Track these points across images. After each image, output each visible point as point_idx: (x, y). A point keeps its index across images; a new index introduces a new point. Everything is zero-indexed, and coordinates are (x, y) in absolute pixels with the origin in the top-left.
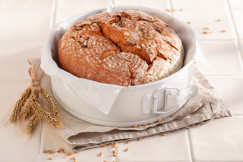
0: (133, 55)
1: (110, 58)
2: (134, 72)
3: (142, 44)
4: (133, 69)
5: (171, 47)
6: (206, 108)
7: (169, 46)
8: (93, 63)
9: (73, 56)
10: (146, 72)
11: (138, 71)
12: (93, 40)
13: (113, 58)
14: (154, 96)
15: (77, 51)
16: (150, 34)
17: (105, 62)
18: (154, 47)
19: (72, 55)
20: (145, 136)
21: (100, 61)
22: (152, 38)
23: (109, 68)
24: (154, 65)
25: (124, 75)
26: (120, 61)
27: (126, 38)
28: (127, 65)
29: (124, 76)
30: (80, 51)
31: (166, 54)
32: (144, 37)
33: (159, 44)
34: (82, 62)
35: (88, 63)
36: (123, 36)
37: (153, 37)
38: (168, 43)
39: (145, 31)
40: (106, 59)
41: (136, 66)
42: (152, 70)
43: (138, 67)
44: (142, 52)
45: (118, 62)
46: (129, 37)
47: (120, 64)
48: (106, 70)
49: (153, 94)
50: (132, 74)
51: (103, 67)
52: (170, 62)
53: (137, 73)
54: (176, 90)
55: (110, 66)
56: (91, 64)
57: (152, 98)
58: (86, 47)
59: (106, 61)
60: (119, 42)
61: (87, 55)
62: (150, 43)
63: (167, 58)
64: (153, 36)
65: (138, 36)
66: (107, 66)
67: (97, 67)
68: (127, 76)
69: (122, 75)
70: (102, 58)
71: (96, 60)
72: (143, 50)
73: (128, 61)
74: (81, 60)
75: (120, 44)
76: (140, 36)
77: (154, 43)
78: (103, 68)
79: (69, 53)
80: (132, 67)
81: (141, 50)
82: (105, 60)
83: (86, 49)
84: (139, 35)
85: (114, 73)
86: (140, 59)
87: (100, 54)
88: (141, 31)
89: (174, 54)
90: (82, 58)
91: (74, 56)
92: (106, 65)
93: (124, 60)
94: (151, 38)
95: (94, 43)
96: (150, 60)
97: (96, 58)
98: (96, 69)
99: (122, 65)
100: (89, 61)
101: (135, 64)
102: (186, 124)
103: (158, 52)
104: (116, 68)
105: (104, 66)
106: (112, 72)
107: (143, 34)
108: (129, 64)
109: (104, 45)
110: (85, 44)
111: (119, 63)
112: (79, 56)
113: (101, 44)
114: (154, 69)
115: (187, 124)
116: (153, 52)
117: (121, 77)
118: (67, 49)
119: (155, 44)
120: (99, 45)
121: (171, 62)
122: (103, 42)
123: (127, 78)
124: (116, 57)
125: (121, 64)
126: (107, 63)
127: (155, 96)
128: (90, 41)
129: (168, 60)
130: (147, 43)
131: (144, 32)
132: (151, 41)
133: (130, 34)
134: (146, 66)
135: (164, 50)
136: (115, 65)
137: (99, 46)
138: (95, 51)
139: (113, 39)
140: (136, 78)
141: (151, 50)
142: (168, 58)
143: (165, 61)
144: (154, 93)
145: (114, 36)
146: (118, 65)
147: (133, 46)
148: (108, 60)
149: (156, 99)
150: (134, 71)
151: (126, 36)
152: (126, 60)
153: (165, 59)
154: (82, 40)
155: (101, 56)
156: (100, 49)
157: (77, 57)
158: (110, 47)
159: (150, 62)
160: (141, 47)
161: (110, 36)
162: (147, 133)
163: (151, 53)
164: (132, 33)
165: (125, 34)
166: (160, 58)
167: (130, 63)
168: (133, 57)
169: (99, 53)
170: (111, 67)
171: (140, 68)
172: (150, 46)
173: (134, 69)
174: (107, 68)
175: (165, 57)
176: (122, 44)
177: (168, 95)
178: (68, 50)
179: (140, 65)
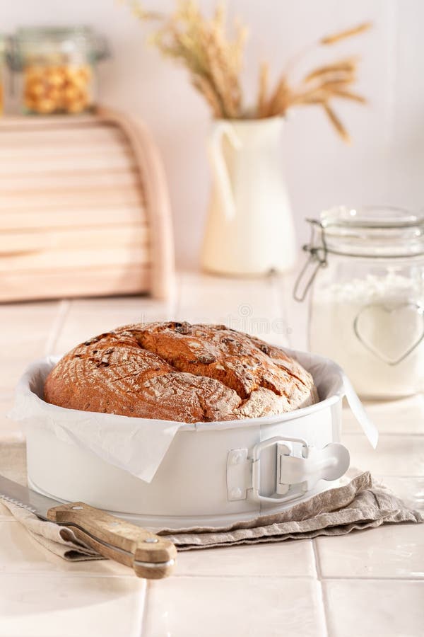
0: (207, 379)
1: (158, 380)
2: (209, 408)
3: (227, 363)
4: (208, 401)
5: (289, 376)
6: (365, 501)
7: (286, 374)
8: (120, 390)
9: (77, 384)
10: (236, 410)
11: (218, 405)
12: (123, 354)
13: (165, 380)
14: (252, 456)
15: (86, 373)
16: (243, 349)
17: (148, 388)
18: (254, 369)
19: (76, 382)
20: (229, 540)
21: (136, 387)
22: (250, 355)
23: (156, 398)
24: (252, 398)
25: (189, 413)
26: (180, 386)
27: (192, 351)
28: (194, 394)
29: (189, 415)
30: (94, 373)
31: (279, 384)
32: (231, 352)
33: (263, 366)
34: (97, 391)
35: (110, 392)
36: (187, 348)
37: (250, 353)
38: (284, 369)
39: (234, 343)
40: (150, 382)
41: (214, 396)
42: (250, 407)
43: (218, 398)
44: (228, 377)
45: (175, 388)
46: (199, 351)
47: (180, 392)
48: (149, 402)
49: (251, 449)
50: (205, 411)
51: (143, 396)
52: (289, 402)
53: (217, 410)
54: (302, 445)
55: (157, 393)
56: (117, 392)
57: (248, 458)
58: (107, 365)
59: (149, 385)
60: (178, 359)
61: (108, 377)
62: (244, 363)
63: (282, 393)
64: (252, 352)
65: (219, 351)
66: (152, 395)
67: (130, 398)
68: (194, 414)
69: (183, 412)
70: (140, 381)
71: (127, 385)
72: (229, 372)
73: (196, 387)
74: (95, 388)
75: (180, 363)
76: (224, 350)
77: (254, 363)
78: (143, 399)
79: (70, 380)
80: (205, 398)
81: (226, 373)
82: (147, 384)
83: (106, 369)
84: (221, 350)
85: (167, 408)
86: (222, 386)
87: (136, 375)
88: (226, 344)
89: (296, 389)
90: (97, 383)
91: (79, 384)
92: (149, 393)
93: (187, 385)
94: (246, 355)
95: (125, 357)
96: (245, 391)
97: (129, 381)
98: (127, 399)
99: (183, 394)
100: (112, 387)
101: (213, 394)
102: (320, 524)
103: (262, 378)
104: (171, 398)
105: (146, 394)
106: (162, 406)
107: (230, 348)
108: (199, 394)
109: (145, 360)
110: (105, 360)
111: (178, 390)
112: (90, 381)
113: (139, 358)
114: (252, 406)
115: (322, 525)
116: (251, 376)
117: (182, 417)
118: (66, 374)
119: (256, 365)
120: (135, 360)
121: (291, 401)
122: (144, 356)
123: (194, 419)
124: (172, 378)
125: (182, 391)
126: (152, 388)
127: (254, 455)
128: (114, 356)
129: (284, 396)
130: (237, 361)
131: (231, 345)
132: (246, 360)
133: (202, 345)
134: (236, 398)
135: (275, 377)
136: (168, 393)
137: (136, 362)
138: (125, 370)
139: (166, 354)
140: (215, 418)
141: (247, 373)
142: (284, 392)
143: (278, 396)
144: (253, 447)
145: (167, 348)
146: (176, 392)
147: (208, 364)
148: (153, 383)
149: (257, 460)
150: (210, 405)
151: (193, 348)
152: (192, 385)
153: (278, 393)
154: (98, 356)
155: (139, 378)
156: (137, 367)
157: (88, 383)
158: (158, 364)
159: (246, 393)
160: (226, 368)
161: (159, 350)
162: (234, 536)
163: (248, 379)
164: (206, 345)
165: (190, 345)
166: (266, 389)
167: (201, 391)
168: (207, 381)
169: (135, 373)
170: (161, 396)
171: (223, 401)
172: (245, 366)
173: (211, 402)
174: (152, 398)
175: (277, 388)
176: (185, 361)
177: (283, 457)
178: (68, 376)
179: (223, 395)
